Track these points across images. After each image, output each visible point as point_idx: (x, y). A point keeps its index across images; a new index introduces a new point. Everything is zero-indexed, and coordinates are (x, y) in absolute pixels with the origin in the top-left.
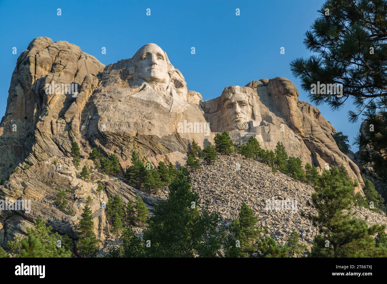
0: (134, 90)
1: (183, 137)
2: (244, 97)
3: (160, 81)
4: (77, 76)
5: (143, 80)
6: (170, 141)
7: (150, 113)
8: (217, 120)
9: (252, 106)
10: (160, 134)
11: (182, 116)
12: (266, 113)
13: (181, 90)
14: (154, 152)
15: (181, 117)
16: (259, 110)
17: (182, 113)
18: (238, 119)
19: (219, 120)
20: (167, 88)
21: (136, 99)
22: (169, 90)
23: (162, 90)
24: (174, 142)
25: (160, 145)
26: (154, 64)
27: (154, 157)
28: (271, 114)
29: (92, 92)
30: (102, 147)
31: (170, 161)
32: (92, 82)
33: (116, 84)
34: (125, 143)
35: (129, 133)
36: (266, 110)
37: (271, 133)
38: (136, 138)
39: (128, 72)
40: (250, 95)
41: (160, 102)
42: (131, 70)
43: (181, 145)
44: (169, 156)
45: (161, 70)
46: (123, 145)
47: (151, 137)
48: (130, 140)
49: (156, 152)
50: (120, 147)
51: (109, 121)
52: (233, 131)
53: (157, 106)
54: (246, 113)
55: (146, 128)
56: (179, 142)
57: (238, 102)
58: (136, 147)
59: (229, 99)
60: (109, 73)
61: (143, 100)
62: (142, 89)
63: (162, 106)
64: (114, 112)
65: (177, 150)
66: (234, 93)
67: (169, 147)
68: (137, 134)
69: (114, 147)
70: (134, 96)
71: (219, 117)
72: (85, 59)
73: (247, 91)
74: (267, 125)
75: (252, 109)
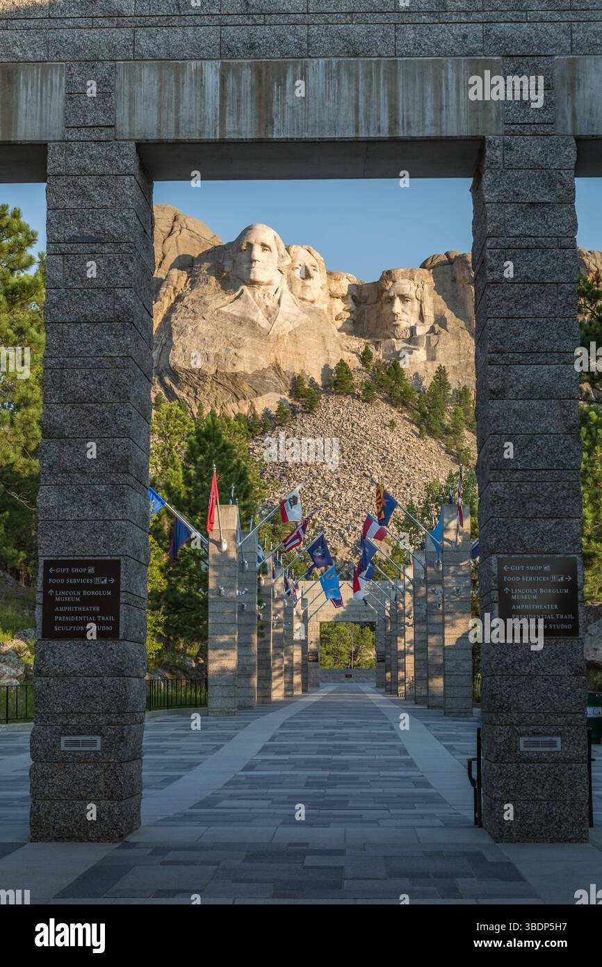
0: (227, 298)
1: (285, 370)
2: (407, 287)
3: (264, 284)
4: (163, 266)
5: (241, 282)
6: (264, 377)
7: (240, 338)
8: (375, 316)
9: (421, 301)
10: (251, 369)
11: (287, 338)
12: (441, 311)
13: (308, 282)
14: (237, 397)
15: (285, 340)
16: (432, 308)
17: (289, 333)
18: (397, 323)
19: (378, 317)
20: (276, 293)
21: (226, 315)
22: (277, 296)
23: (266, 297)
24: (269, 378)
25: (246, 387)
26: (255, 261)
27: (236, 404)
28: (448, 314)
29: (173, 298)
30: (173, 386)
31: (256, 409)
32: (175, 284)
33: (206, 287)
34: (201, 383)
35: (206, 370)
36: (443, 306)
37: (439, 347)
38: (215, 377)
39: (223, 269)
40: (420, 283)
41: (257, 319)
42: (228, 266)
43: (281, 381)
44: (255, 403)
45: (265, 269)
46: (198, 386)
47: (235, 375)
48: (207, 379)
49: (239, 396)
50: (194, 388)
51: (184, 351)
52: (387, 341)
53: (253, 325)
54: (409, 313)
55: (229, 363)
56: (279, 376)
57: (398, 296)
58: (214, 389)
59: (386, 290)
60: (200, 267)
61: (235, 316)
62: (238, 297)
63: (259, 325)
64: (192, 337)
65: (271, 391)
66: (394, 282)
67: (257, 389)
68: (217, 371)
69: (187, 388)
70: (225, 309)
71: (378, 311)
72: (178, 233)
73: (415, 277)
74: (437, 334)
75: (421, 306)
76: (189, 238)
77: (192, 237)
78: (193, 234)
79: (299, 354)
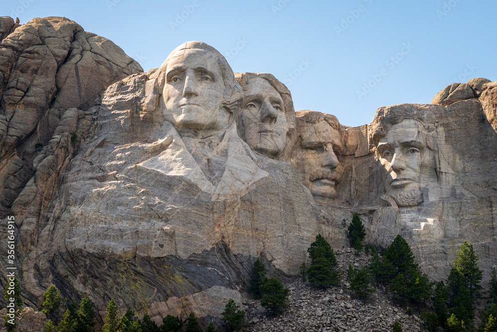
1: (236, 252)
3: (203, 128)
4: (56, 104)
5: (172, 125)
6: (206, 263)
9: (434, 151)
10: (186, 251)
11: (238, 206)
14: (165, 292)
15: (236, 209)
17: (242, 198)
18: (399, 183)
20: (221, 140)
22: (223, 145)
23: (207, 147)
25: (178, 278)
27: (163, 302)
29: (71, 150)
31: (194, 310)
32: (74, 130)
34: (112, 273)
35: (120, 253)
38: (133, 265)
40: (432, 126)
43: (230, 269)
44: (192, 301)
46: (108, 278)
47: (163, 261)
48: (120, 267)
49: (168, 292)
50: (102, 280)
52: (386, 210)
53: (189, 187)
54: (417, 168)
55: (154, 243)
56: (227, 262)
57: (399, 144)
61: (162, 175)
62: (165, 148)
65: (215, 284)
66: (394, 123)
67: (195, 282)
68: (135, 256)
70: (146, 166)
72: (78, 57)
73: (425, 117)
75: (434, 158)
76: (94, 64)
77: (98, 62)
78: (101, 59)
79: (257, 229)
